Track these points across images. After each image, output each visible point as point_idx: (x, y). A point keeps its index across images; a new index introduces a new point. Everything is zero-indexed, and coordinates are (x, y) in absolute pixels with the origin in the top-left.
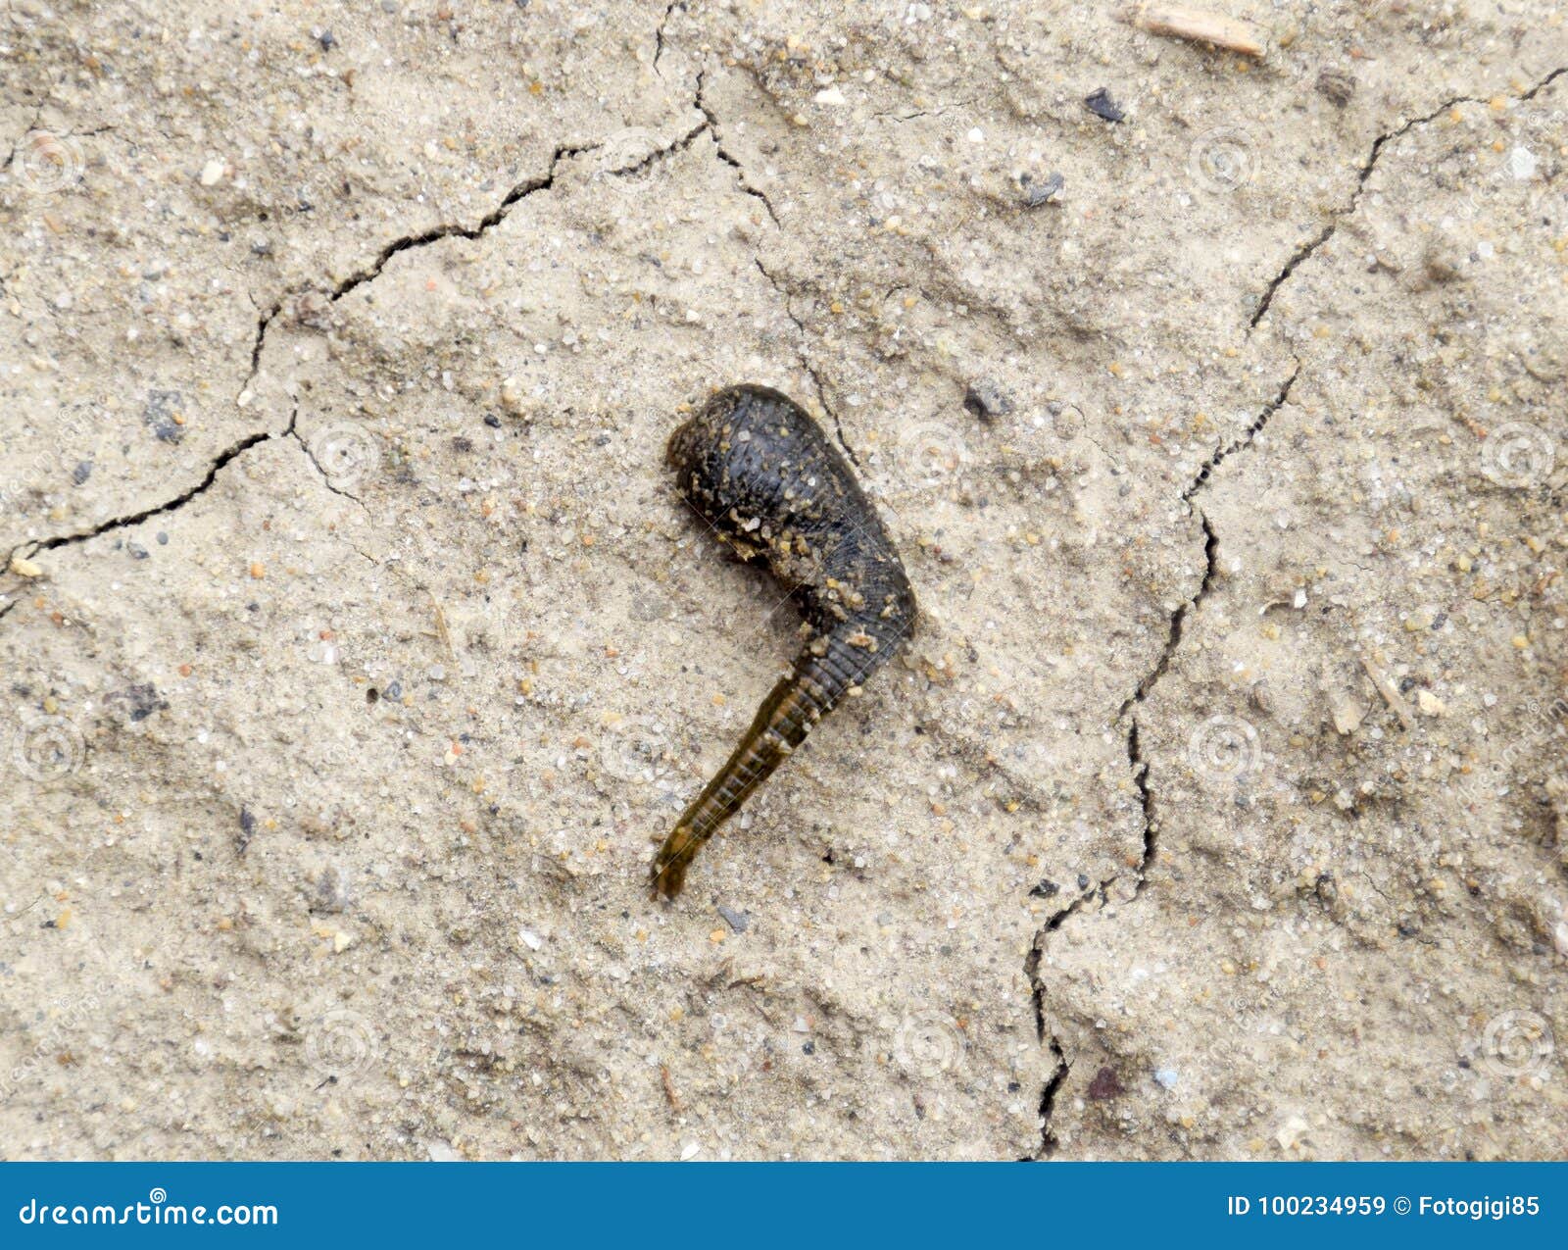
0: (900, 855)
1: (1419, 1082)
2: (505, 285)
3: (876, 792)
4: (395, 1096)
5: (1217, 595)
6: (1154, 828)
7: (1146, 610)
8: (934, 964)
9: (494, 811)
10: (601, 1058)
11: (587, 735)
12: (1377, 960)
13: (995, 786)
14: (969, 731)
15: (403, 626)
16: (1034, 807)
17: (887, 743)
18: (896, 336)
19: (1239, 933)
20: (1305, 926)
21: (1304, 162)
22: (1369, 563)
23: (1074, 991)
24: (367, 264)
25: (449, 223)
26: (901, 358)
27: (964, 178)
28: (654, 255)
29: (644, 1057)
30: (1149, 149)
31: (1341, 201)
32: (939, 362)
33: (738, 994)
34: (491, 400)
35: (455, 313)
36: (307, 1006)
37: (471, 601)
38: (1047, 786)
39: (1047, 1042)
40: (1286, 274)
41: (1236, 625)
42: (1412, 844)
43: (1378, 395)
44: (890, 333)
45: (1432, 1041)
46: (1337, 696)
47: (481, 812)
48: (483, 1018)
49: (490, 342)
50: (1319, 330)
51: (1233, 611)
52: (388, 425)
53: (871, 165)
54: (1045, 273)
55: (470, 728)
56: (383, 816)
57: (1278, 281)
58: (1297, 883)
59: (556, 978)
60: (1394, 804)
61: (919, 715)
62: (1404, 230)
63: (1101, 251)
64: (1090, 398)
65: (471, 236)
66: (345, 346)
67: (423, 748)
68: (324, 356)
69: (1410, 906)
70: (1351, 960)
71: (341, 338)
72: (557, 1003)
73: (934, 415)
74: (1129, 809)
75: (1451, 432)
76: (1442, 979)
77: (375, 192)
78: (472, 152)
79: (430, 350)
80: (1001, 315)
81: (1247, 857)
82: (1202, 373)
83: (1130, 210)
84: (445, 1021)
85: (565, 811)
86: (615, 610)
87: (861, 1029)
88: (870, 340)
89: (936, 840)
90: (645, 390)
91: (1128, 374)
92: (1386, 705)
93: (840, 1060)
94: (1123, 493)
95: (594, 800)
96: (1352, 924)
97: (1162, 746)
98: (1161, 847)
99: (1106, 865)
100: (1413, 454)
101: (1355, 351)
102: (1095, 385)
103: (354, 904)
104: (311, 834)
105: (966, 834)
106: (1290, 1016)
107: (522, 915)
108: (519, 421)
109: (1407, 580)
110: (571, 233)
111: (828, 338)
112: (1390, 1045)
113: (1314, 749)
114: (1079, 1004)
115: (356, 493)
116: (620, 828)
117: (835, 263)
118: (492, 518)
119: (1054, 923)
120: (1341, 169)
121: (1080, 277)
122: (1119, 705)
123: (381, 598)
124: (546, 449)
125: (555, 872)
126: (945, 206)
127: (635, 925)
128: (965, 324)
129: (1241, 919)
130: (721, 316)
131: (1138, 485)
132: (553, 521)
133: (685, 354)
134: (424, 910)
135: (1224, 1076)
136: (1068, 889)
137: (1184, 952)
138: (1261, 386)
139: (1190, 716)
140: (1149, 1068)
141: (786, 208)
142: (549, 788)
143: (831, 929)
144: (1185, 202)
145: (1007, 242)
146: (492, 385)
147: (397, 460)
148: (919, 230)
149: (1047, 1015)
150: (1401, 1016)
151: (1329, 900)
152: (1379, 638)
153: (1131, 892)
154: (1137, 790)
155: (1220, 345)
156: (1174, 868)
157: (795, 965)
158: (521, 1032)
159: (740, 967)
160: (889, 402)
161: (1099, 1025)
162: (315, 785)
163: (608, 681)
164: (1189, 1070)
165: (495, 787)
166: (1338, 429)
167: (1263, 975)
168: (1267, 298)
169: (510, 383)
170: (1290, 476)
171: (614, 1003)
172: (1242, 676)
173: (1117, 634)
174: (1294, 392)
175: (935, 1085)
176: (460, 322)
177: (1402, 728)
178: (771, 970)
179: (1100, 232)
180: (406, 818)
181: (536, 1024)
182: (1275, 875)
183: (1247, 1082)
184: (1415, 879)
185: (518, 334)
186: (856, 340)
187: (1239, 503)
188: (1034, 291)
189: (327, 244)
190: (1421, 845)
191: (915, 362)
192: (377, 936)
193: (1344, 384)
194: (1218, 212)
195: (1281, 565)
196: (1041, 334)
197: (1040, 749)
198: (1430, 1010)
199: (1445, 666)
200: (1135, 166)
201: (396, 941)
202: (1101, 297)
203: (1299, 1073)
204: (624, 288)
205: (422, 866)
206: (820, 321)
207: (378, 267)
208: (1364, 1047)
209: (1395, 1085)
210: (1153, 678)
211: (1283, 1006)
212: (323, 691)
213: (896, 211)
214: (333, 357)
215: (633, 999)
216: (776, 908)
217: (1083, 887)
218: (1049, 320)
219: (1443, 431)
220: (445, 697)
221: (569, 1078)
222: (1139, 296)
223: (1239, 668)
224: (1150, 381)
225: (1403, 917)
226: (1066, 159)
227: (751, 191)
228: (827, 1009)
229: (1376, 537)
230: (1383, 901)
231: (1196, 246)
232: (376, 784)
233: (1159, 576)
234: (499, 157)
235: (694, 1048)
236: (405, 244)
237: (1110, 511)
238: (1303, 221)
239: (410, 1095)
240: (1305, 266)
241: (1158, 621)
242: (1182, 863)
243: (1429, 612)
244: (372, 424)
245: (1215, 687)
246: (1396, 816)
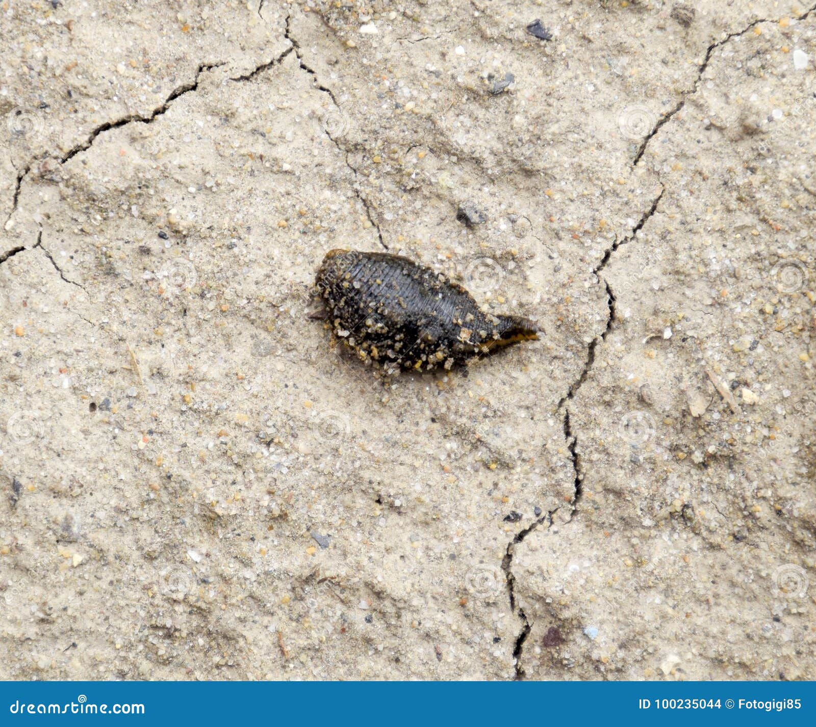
0: (423, 498)
1: (749, 631)
2: (168, 151)
3: (408, 459)
4: (113, 655)
5: (617, 332)
6: (581, 477)
7: (572, 342)
8: (446, 565)
9: (169, 477)
10: (240, 628)
11: (226, 428)
12: (721, 556)
13: (482, 454)
14: (464, 420)
15: (111, 364)
16: (505, 466)
17: (414, 428)
18: (413, 176)
19: (635, 541)
20: (676, 536)
21: (664, 62)
22: (710, 310)
23: (532, 580)
24: (83, 140)
25: (133, 113)
26: (417, 189)
27: (453, 77)
28: (261, 130)
29: (266, 627)
30: (568, 56)
31: (688, 86)
32: (440, 192)
33: (324, 587)
34: (162, 222)
35: (138, 169)
36: (57, 601)
37: (152, 347)
38: (514, 453)
39: (517, 612)
40: (655, 132)
41: (628, 350)
42: (741, 483)
43: (714, 205)
44: (409, 175)
45: (756, 605)
46: (691, 393)
47: (161, 477)
48: (166, 605)
49: (160, 187)
50: (676, 166)
51: (627, 341)
52: (99, 240)
53: (395, 71)
54: (504, 135)
55: (153, 426)
56: (101, 482)
57: (649, 137)
58: (670, 509)
59: (211, 580)
60: (730, 460)
61: (433, 411)
62: (727, 103)
63: (538, 120)
64: (535, 211)
65: (147, 121)
66: (70, 191)
67: (125, 439)
68: (57, 198)
69: (740, 522)
70: (705, 556)
71: (67, 186)
72: (212, 595)
73: (439, 224)
74: (565, 466)
75: (759, 228)
76: (761, 567)
77: (87, 95)
78: (147, 68)
79: (123, 193)
80: (478, 161)
81: (638, 494)
82: (604, 195)
83: (556, 95)
84: (143, 607)
85: (214, 476)
86: (243, 351)
87: (401, 606)
88: (398, 179)
89: (445, 488)
90: (258, 214)
91: (558, 197)
92: (722, 398)
93: (389, 626)
94: (556, 270)
95: (232, 468)
96: (705, 533)
97: (585, 426)
98: (586, 489)
99: (552, 501)
100: (736, 241)
101: (698, 178)
102: (537, 204)
103: (84, 536)
104: (56, 494)
105: (464, 483)
106: (667, 592)
107: (189, 540)
108: (181, 236)
109: (734, 320)
110: (209, 118)
111: (371, 178)
112: (730, 608)
113: (679, 426)
114: (535, 588)
115: (80, 282)
116: (248, 485)
117: (375, 132)
118: (165, 295)
119: (520, 537)
120: (688, 65)
121: (526, 137)
122: (557, 401)
123: (97, 347)
124: (197, 251)
125: (208, 514)
126: (441, 95)
127: (259, 546)
128: (456, 168)
129: (636, 533)
130: (305, 166)
131: (565, 265)
132: (202, 296)
133: (283, 190)
134: (128, 539)
135: (627, 630)
136: (528, 516)
137: (601, 554)
138: (641, 202)
139: (601, 408)
140: (580, 627)
141: (344, 98)
142: (203, 461)
143: (381, 545)
144: (591, 88)
145: (480, 116)
146: (163, 213)
147: (104, 261)
148: (426, 110)
149: (516, 595)
150: (737, 590)
151: (690, 519)
152: (717, 357)
153: (567, 517)
154: (570, 454)
155: (614, 177)
156: (594, 502)
157: (359, 568)
158: (190, 613)
159: (324, 570)
160: (410, 217)
161: (548, 601)
162: (58, 463)
163: (238, 395)
164: (605, 626)
165: (170, 463)
166: (688, 227)
167: (650, 567)
168: (643, 147)
169: (173, 211)
170: (660, 258)
171: (247, 594)
172: (633, 382)
173: (555, 357)
174: (661, 205)
175: (448, 640)
176: (141, 175)
177: (732, 413)
178: (343, 571)
179: (539, 109)
180: (115, 482)
181: (199, 608)
182: (656, 505)
183: (641, 634)
184: (742, 505)
185: (177, 181)
186: (389, 179)
187: (628, 275)
188: (498, 146)
189: (58, 128)
190: (746, 484)
191: (426, 192)
192: (100, 556)
193: (692, 199)
194: (612, 94)
195: (656, 313)
196: (503, 173)
197: (509, 430)
198: (754, 586)
199: (759, 373)
200: (560, 66)
201: (111, 559)
202: (539, 150)
203: (673, 628)
204: (243, 151)
205: (126, 512)
206: (366, 168)
207: (90, 142)
208: (714, 610)
209: (734, 633)
210: (578, 383)
211: (662, 586)
212: (62, 405)
213: (412, 98)
214: (63, 198)
215: (259, 591)
216: (347, 533)
217: (538, 515)
218: (508, 164)
219: (754, 227)
220: (138, 407)
221: (221, 641)
222: (563, 148)
223: (631, 377)
224: (572, 201)
225: (736, 529)
226: (516, 64)
227: (322, 89)
228: (379, 595)
229: (714, 294)
230: (724, 519)
231: (599, 115)
232: (96, 462)
233: (579, 321)
234: (164, 71)
235: (297, 621)
236: (106, 127)
237: (549, 281)
238: (665, 99)
239: (122, 654)
240: (666, 126)
241: (580, 349)
242: (599, 498)
243: (748, 340)
244: (88, 239)
245: (616, 389)
246: (730, 466)
